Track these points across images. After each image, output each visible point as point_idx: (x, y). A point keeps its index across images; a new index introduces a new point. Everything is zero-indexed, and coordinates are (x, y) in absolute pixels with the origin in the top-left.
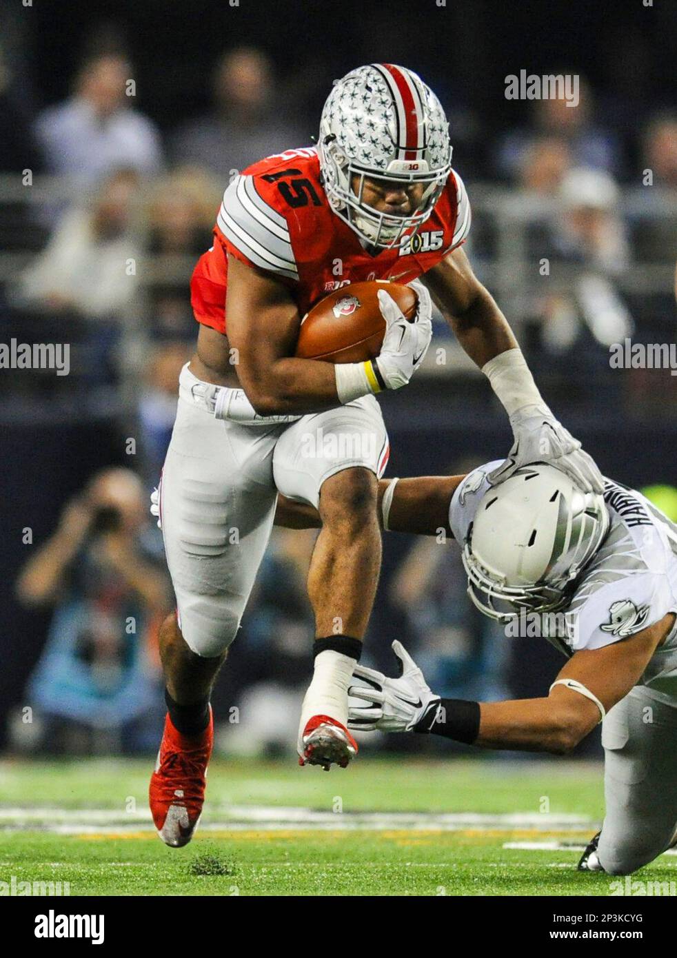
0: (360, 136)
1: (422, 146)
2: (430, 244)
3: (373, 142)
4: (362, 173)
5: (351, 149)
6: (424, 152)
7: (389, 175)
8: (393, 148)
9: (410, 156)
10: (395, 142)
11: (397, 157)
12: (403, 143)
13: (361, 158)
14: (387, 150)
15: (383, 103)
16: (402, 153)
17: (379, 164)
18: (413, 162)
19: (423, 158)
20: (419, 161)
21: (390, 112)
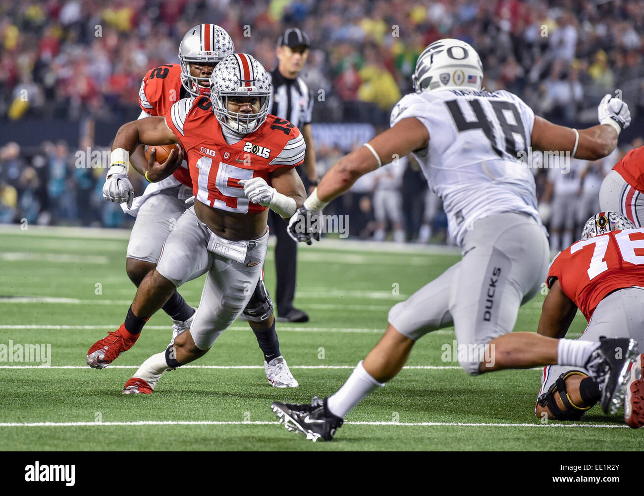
0: (224, 79)
1: (253, 80)
2: (262, 153)
3: (230, 80)
4: (226, 95)
5: (221, 87)
6: (254, 83)
7: (239, 93)
8: (239, 82)
9: (248, 84)
10: (239, 78)
11: (241, 86)
12: (243, 79)
13: (225, 89)
14: (236, 83)
15: (233, 63)
16: (243, 83)
17: (233, 90)
18: (249, 87)
19: (254, 86)
20: (252, 87)
21: (236, 66)
